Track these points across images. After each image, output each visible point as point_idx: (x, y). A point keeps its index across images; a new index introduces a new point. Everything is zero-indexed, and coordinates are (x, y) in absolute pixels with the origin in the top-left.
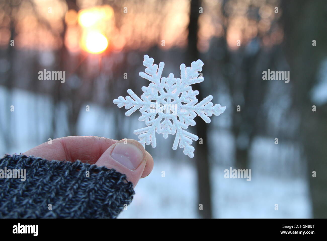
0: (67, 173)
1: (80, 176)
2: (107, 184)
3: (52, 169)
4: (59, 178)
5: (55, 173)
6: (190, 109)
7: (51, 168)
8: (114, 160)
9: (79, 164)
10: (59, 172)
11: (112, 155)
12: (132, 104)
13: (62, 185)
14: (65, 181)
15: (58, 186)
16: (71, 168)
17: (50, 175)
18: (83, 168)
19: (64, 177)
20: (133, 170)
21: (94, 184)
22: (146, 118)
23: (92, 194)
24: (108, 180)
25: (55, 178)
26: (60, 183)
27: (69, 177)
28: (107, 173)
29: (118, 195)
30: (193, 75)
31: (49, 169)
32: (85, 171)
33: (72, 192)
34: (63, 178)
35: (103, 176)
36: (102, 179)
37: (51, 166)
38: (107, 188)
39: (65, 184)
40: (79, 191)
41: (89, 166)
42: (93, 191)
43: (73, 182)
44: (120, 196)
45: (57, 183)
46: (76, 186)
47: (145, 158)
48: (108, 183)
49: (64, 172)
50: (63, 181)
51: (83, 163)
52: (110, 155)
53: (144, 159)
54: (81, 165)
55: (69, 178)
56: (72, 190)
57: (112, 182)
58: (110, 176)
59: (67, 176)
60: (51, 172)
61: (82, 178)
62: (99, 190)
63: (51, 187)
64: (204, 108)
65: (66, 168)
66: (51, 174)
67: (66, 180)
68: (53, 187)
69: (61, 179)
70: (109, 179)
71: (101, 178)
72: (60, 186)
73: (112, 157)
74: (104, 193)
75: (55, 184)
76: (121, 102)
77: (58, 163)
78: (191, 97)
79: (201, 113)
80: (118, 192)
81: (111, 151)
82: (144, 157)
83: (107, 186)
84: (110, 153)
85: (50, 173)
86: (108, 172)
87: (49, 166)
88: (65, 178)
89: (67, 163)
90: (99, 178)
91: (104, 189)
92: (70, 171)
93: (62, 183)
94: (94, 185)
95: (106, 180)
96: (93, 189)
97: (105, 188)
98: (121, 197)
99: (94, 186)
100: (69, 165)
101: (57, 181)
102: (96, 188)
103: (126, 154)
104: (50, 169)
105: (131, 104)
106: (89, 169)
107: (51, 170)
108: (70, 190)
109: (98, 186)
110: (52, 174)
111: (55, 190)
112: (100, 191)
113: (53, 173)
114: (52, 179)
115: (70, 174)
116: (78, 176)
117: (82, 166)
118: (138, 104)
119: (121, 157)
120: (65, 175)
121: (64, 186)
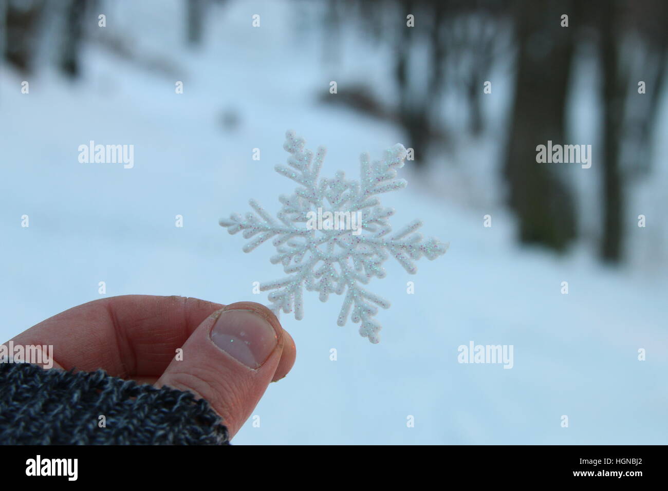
0: (76, 396)
1: (102, 402)
2: (154, 417)
3: (49, 388)
4: (61, 407)
5: (54, 397)
6: (376, 244)
7: (46, 384)
8: (216, 346)
9: (102, 377)
10: (61, 393)
11: (213, 335)
12: (258, 228)
13: (66, 421)
14: (71, 413)
15: (59, 424)
16: (87, 388)
17: (43, 400)
18: (109, 386)
19: (70, 404)
20: (256, 369)
21: (126, 418)
22: (285, 259)
23: (124, 438)
24: (156, 410)
25: (52, 406)
26: (61, 416)
27: (80, 404)
28: (154, 397)
29: (179, 432)
30: (384, 175)
31: (41, 387)
32: (111, 392)
33: (85, 436)
34: (67, 407)
35: (146, 402)
36: (144, 407)
37: (46, 380)
38: (152, 424)
39: (72, 419)
40: (99, 436)
41: (121, 383)
42: (126, 433)
43: (87, 416)
44: (184, 434)
45: (56, 416)
46: (93, 424)
47: (280, 343)
48: (156, 415)
49: (71, 394)
50: (68, 413)
51: (110, 376)
52: (209, 335)
53: (278, 344)
54: (105, 379)
55: (80, 407)
56: (85, 432)
57: (163, 412)
58: (159, 401)
59: (77, 403)
60: (45, 392)
61: (104, 407)
62: (137, 429)
63: (42, 425)
64: (405, 244)
65: (75, 385)
66: (45, 397)
67: (74, 412)
68: (47, 425)
69: (64, 409)
70: (156, 407)
71: (141, 407)
72: (62, 422)
73: (212, 340)
74: (149, 435)
75: (50, 418)
76: (235, 224)
77: (62, 374)
78: (379, 219)
79: (398, 254)
80: (178, 426)
81: (211, 327)
82: (278, 341)
83: (153, 421)
84: (208, 331)
85: (43, 396)
86: (155, 395)
87: (42, 381)
88: (73, 406)
89: (79, 375)
90: (136, 407)
91: (147, 428)
92: (83, 393)
93: (66, 417)
94: (127, 421)
95: (151, 410)
96: (126, 428)
97: (151, 425)
98: (188, 435)
99: (128, 423)
100: (83, 378)
101: (55, 412)
102: (131, 427)
103: (242, 334)
104: (43, 386)
105: (255, 228)
106: (121, 389)
107: (46, 389)
108: (81, 431)
109: (135, 421)
110: (47, 397)
111: (51, 431)
112: (141, 431)
113: (50, 395)
114: (46, 409)
115: (83, 399)
116: (98, 404)
117: (107, 383)
118: (269, 228)
119: (232, 341)
120: (72, 401)
121: (71, 423)
